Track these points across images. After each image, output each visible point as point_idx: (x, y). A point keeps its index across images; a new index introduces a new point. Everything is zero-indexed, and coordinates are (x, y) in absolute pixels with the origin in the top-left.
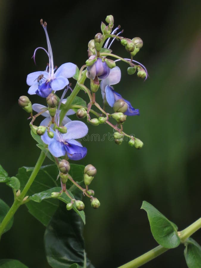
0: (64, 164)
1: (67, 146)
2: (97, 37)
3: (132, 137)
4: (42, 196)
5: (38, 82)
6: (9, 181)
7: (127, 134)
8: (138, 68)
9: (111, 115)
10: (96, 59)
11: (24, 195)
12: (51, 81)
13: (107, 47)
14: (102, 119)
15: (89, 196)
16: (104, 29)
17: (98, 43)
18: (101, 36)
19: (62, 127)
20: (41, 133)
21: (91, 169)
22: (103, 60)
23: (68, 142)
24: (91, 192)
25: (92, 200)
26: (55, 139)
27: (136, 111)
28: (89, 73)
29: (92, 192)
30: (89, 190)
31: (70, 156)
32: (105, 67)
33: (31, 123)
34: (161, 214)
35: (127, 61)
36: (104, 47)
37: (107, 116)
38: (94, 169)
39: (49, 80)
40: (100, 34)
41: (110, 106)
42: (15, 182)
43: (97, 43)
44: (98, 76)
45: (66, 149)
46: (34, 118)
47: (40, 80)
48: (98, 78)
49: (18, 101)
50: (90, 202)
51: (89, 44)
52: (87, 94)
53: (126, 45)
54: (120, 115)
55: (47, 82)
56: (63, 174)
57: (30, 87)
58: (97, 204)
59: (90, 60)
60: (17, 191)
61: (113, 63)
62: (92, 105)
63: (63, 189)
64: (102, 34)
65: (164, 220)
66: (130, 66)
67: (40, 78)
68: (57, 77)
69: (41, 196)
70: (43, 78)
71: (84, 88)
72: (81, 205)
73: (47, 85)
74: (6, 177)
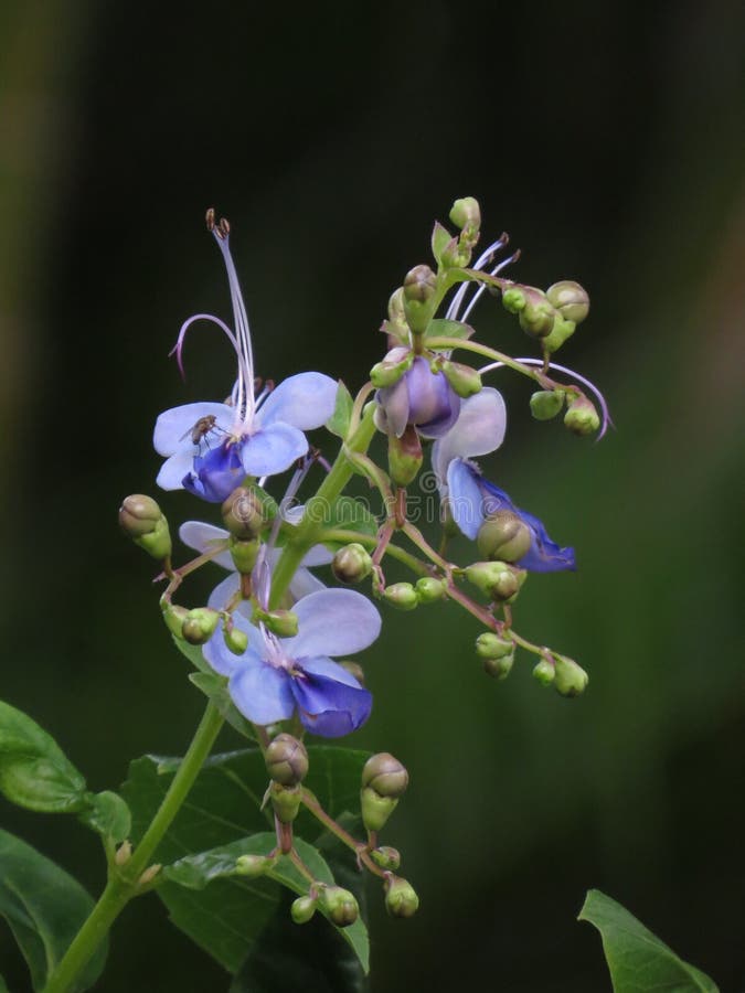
0: (288, 751)
1: (300, 683)
2: (414, 281)
3: (547, 650)
4: (210, 866)
5: (196, 442)
6: (91, 808)
7: (529, 641)
8: (570, 397)
9: (464, 570)
10: (410, 363)
11: (145, 863)
12: (245, 439)
13: (459, 317)
14: (431, 585)
15: (377, 872)
16: (443, 250)
17: (418, 304)
18: (427, 276)
19: (278, 613)
20: (198, 634)
21: (389, 769)
22: (434, 366)
23: (305, 669)
24: (387, 854)
25: (389, 885)
26: (254, 654)
27: (565, 556)
28: (384, 415)
29: (392, 858)
30: (381, 849)
31: (311, 722)
32: (444, 390)
33: (165, 597)
34: (655, 938)
35: (526, 370)
36: (447, 317)
37: (449, 575)
38: (398, 771)
39: (237, 435)
40: (426, 268)
41: (464, 536)
42: (112, 812)
43: (411, 302)
44: (417, 426)
45: (296, 693)
46: (176, 579)
47: (203, 438)
48: (417, 431)
49: (117, 514)
50: (383, 894)
51: (393, 305)
52: (376, 489)
53: (523, 310)
54: (496, 571)
55: (228, 445)
56: (280, 786)
57: (163, 460)
58: (407, 903)
59: (388, 364)
60: (119, 846)
61: (473, 377)
62: (394, 533)
63: (283, 845)
64: (434, 268)
65: (668, 961)
66: (541, 389)
67: (204, 427)
68: (264, 423)
69: (206, 866)
70: (214, 429)
71: (368, 466)
72: (347, 905)
73: (228, 455)
74: (77, 793)
